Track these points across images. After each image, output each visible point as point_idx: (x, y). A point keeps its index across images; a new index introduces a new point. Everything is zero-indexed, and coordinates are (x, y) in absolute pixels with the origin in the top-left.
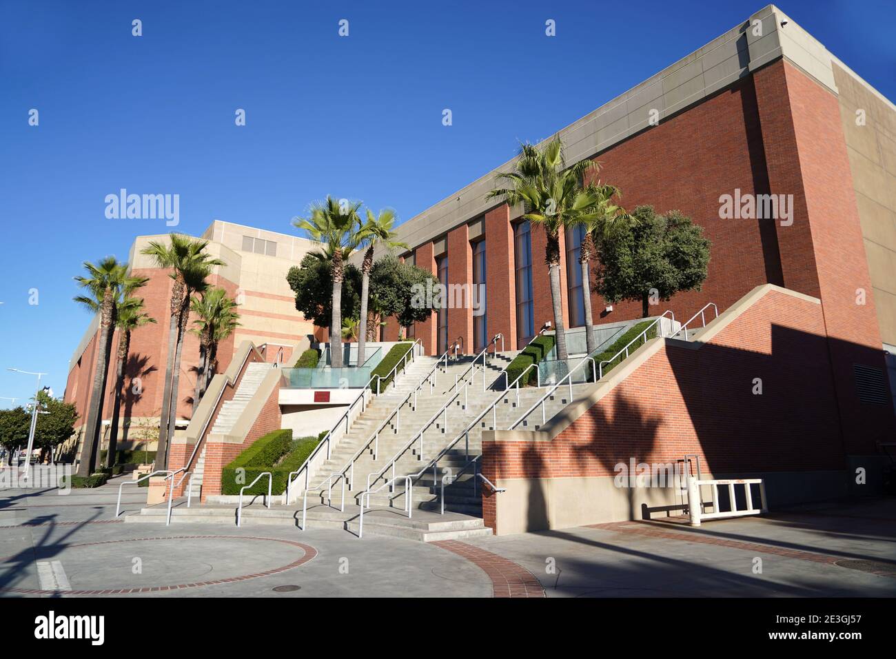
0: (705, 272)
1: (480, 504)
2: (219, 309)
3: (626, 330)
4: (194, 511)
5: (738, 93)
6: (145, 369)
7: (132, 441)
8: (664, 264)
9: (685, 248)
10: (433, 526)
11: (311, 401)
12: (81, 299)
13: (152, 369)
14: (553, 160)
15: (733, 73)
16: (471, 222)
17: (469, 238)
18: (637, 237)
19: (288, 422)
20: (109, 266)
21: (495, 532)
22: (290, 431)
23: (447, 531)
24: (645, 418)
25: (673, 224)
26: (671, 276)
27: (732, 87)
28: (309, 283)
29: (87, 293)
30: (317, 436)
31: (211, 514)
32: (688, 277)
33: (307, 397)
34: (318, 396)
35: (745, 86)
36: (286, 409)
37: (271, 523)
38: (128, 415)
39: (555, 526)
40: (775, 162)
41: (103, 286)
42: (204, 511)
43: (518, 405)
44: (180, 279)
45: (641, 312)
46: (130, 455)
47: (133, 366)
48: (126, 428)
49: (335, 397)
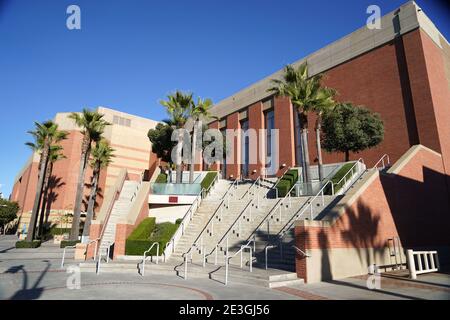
0: (383, 137)
1: (295, 265)
2: (105, 152)
3: (340, 168)
4: (112, 265)
5: (393, 46)
6: (59, 183)
7: (50, 223)
8: (360, 133)
9: (371, 124)
10: (272, 278)
11: (167, 202)
12: (29, 144)
13: (63, 184)
14: (302, 74)
15: (391, 35)
16: (240, 111)
17: (239, 119)
18: (345, 118)
19: (153, 213)
20: (49, 125)
21: (306, 281)
22: (154, 219)
23: (280, 281)
24: (373, 215)
25: (362, 112)
26: (365, 139)
27: (390, 43)
28: (160, 138)
29: (33, 140)
30: (173, 221)
31: (122, 267)
32: (374, 140)
33: (164, 199)
34: (171, 199)
35: (398, 42)
36: (152, 206)
37: (161, 273)
38: (49, 208)
39: (335, 278)
40: (415, 82)
41: (44, 136)
42: (117, 265)
43: (290, 206)
44: (87, 134)
45: (344, 158)
46: (49, 230)
47: (53, 182)
48: (47, 215)
49: (182, 199)
